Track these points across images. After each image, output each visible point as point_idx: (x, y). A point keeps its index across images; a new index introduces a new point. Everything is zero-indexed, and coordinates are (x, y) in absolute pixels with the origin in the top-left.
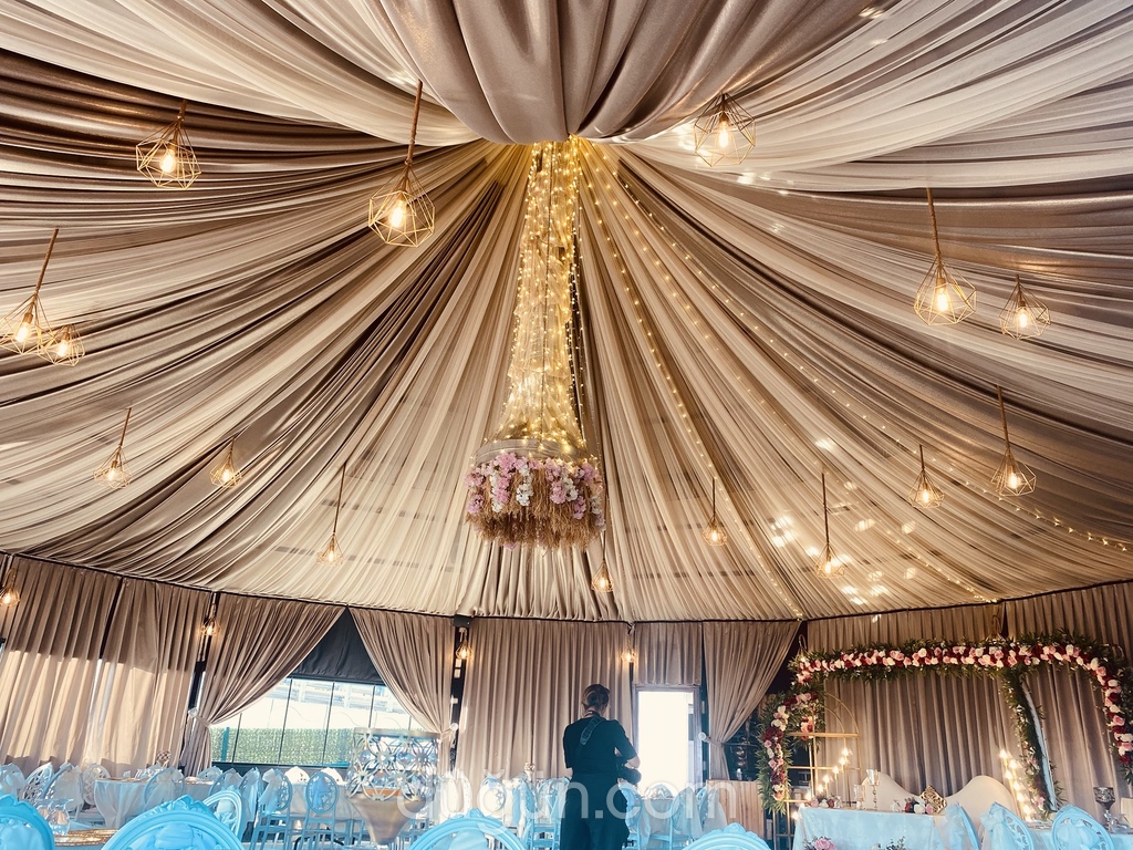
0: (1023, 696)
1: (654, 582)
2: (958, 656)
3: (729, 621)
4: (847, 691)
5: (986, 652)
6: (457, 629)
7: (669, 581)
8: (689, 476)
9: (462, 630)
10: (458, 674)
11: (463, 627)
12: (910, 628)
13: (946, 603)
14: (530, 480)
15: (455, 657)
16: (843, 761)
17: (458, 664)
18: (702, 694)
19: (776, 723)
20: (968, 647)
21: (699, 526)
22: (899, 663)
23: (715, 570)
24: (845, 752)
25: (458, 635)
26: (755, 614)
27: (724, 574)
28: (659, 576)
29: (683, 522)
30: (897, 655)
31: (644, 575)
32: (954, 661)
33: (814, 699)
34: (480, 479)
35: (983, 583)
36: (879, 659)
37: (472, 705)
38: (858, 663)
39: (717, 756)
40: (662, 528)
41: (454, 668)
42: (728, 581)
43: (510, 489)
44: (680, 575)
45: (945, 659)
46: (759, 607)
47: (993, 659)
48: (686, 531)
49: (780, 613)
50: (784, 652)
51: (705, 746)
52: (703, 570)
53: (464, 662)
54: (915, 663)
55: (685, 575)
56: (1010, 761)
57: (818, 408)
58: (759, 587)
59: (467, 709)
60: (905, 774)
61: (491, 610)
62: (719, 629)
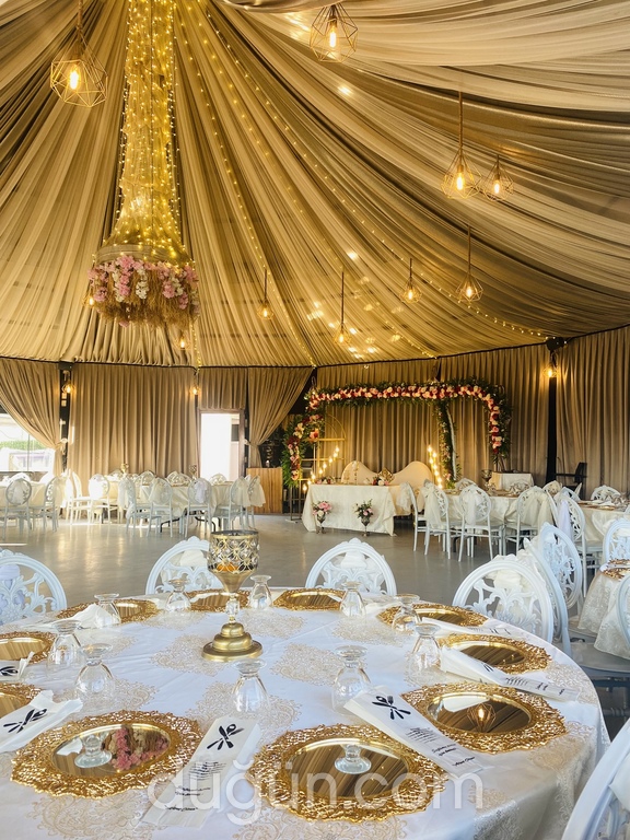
0: (447, 417)
1: (216, 340)
2: (411, 392)
3: (266, 367)
4: (340, 412)
5: (428, 390)
6: (61, 371)
7: (227, 340)
8: (248, 265)
9: (65, 372)
10: (64, 403)
11: (66, 370)
12: (383, 373)
13: (406, 358)
14: (146, 278)
15: (61, 392)
16: (335, 455)
17: (64, 396)
18: (246, 415)
19: (296, 434)
20: (418, 386)
21: (252, 302)
22: (375, 396)
23: (260, 333)
24: (337, 450)
25: (62, 376)
26: (284, 362)
27: (266, 336)
28: (220, 336)
29: (241, 299)
30: (374, 391)
31: (209, 336)
32: (408, 395)
33: (320, 419)
34: (103, 275)
35: (431, 347)
36: (363, 393)
37: (77, 425)
38: (349, 396)
39: (254, 454)
40: (224, 302)
41: (61, 399)
42: (269, 341)
43: (131, 285)
44: (235, 336)
45: (403, 394)
46: (287, 358)
47: (432, 395)
48: (242, 305)
49: (300, 361)
50: (301, 388)
51: (246, 447)
52: (251, 332)
53: (68, 395)
54: (385, 396)
55: (239, 336)
56: (433, 454)
57: (343, 222)
58: (289, 345)
59: (73, 428)
60: (370, 460)
61: (89, 358)
62: (259, 373)
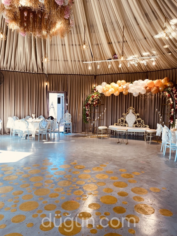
1: (57, 62)
7: (62, 62)
12: (123, 78)
18: (67, 94)
19: (89, 102)
23: (76, 59)
27: (79, 61)
28: (59, 60)
29: (71, 43)
31: (54, 60)
40: (64, 45)
44: (65, 61)
52: (73, 59)
